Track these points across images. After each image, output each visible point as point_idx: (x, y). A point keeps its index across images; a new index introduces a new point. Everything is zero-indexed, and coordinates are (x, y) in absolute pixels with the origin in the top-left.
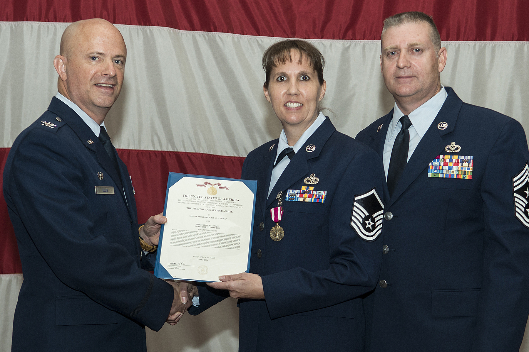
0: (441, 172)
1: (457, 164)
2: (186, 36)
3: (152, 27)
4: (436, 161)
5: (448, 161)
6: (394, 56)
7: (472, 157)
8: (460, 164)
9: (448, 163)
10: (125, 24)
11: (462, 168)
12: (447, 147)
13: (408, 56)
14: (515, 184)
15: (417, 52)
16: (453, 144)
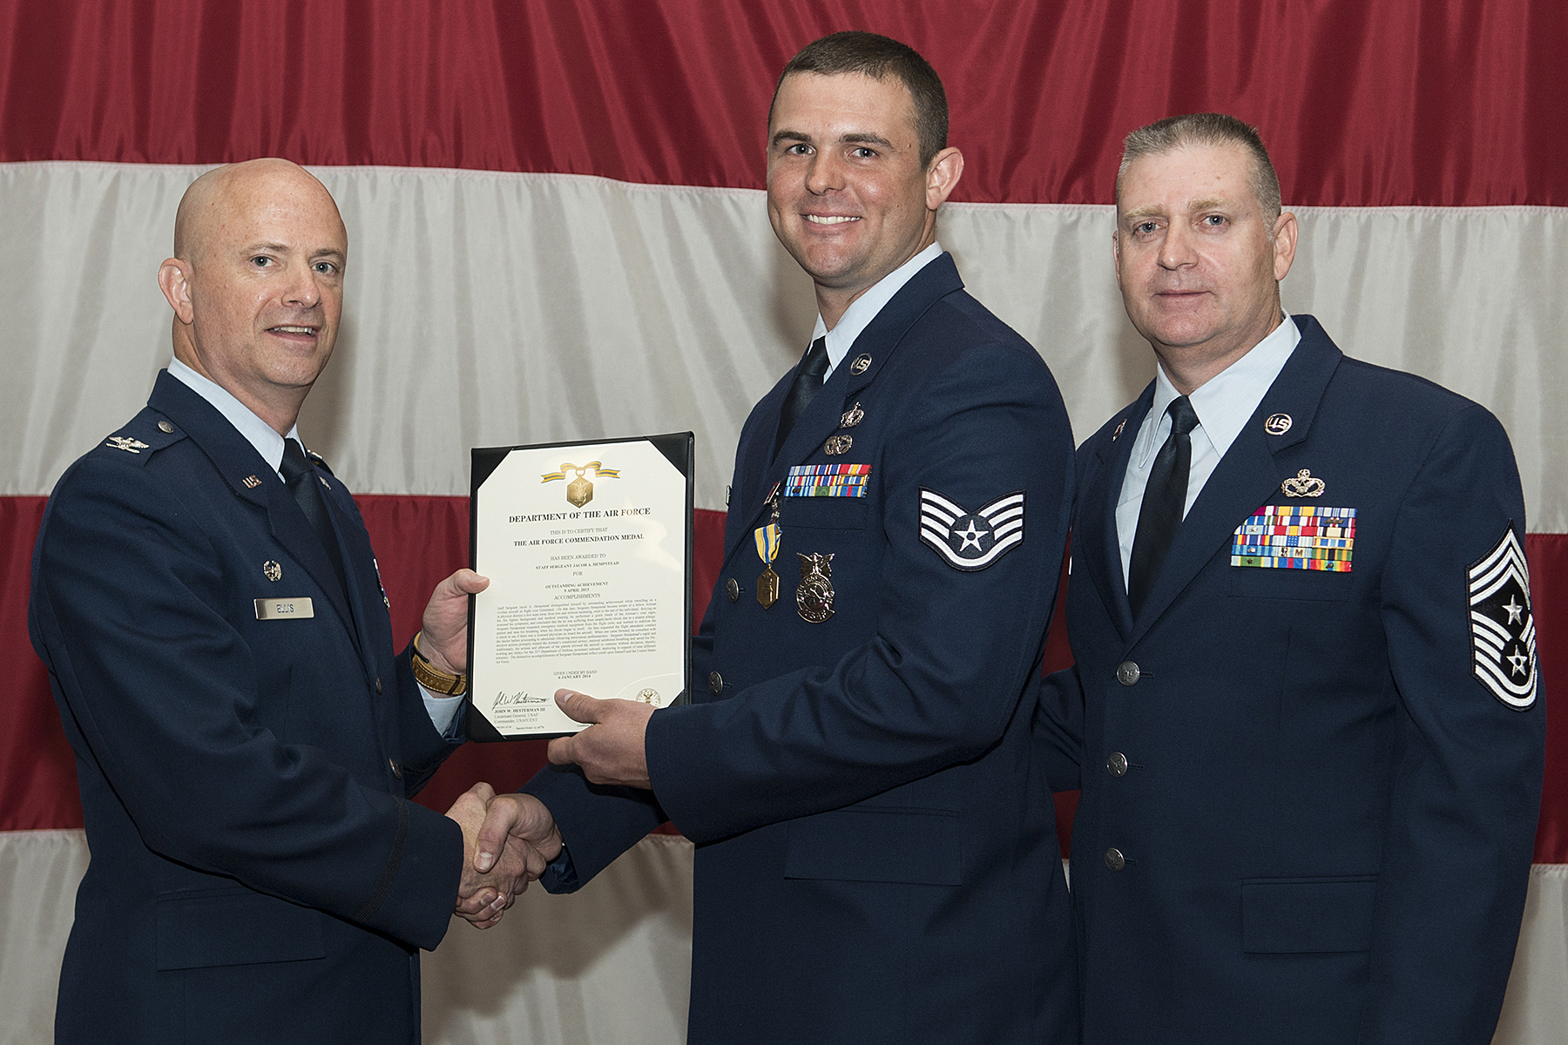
0: (1266, 554)
1: (1309, 531)
2: (644, 197)
3: (555, 178)
4: (1255, 523)
5: (1286, 521)
6: (1153, 235)
7: (1352, 511)
8: (1320, 530)
9: (1288, 528)
10: (487, 169)
11: (1324, 542)
12: (1289, 482)
13: (1189, 236)
14: (1473, 587)
15: (1216, 226)
16: (1304, 474)
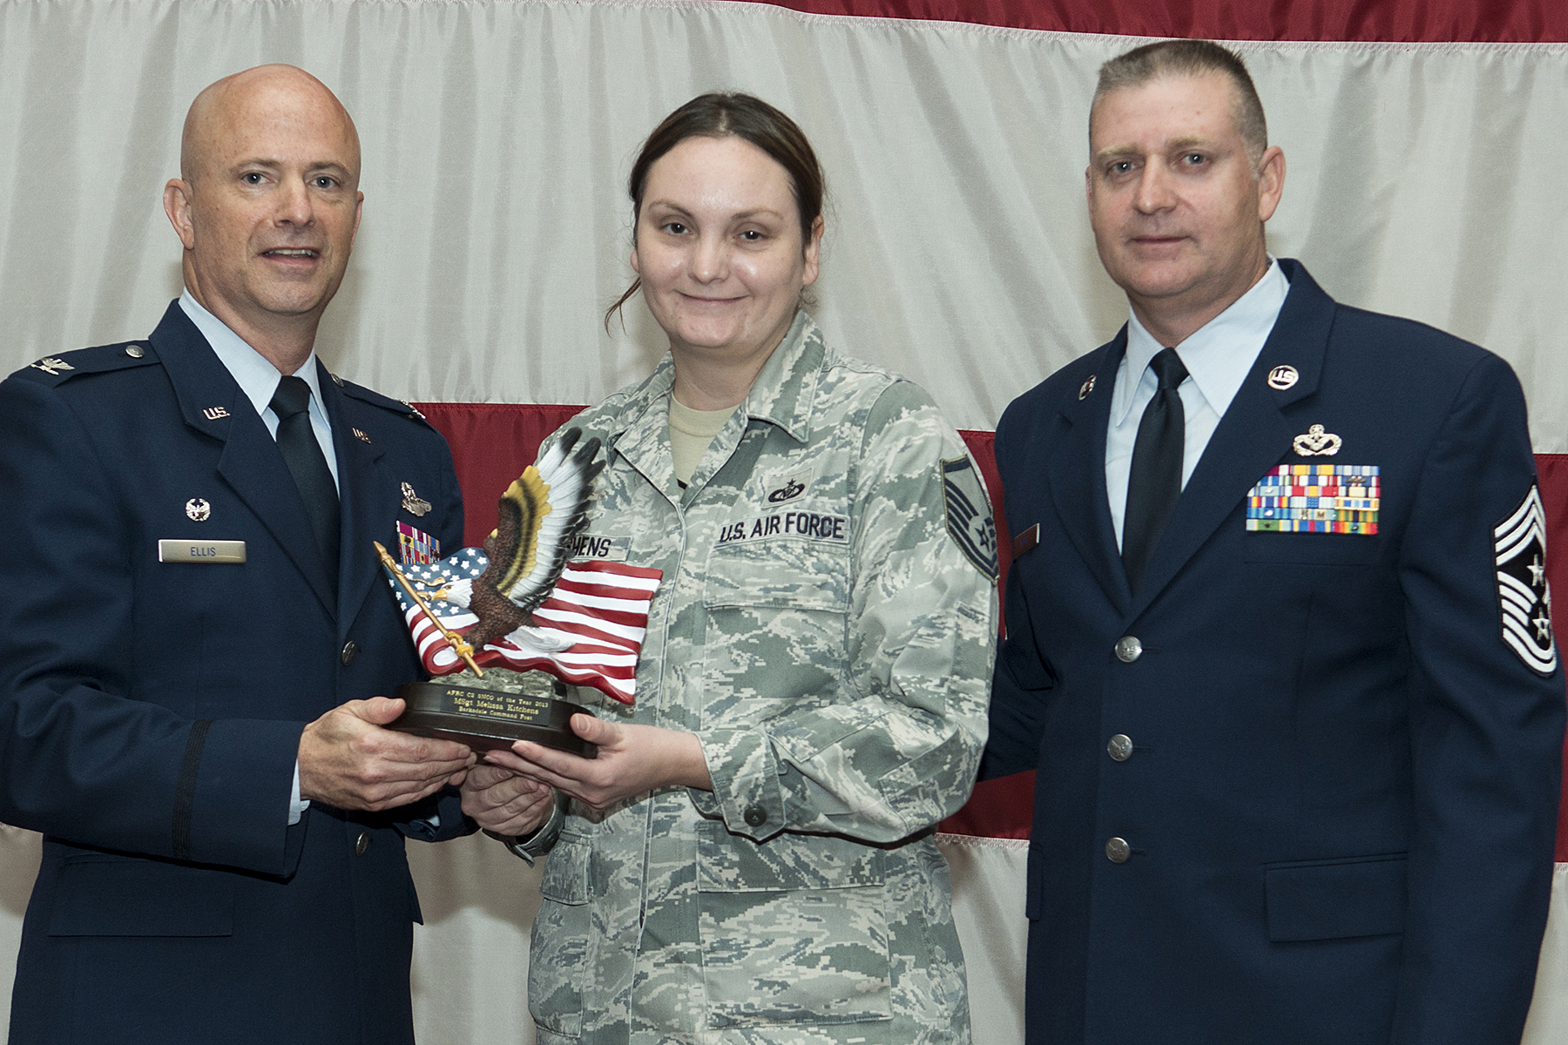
1: (1330, 491)
4: (1270, 484)
7: (1375, 470)
9: (1307, 489)
11: (1348, 503)
14: (1499, 546)
